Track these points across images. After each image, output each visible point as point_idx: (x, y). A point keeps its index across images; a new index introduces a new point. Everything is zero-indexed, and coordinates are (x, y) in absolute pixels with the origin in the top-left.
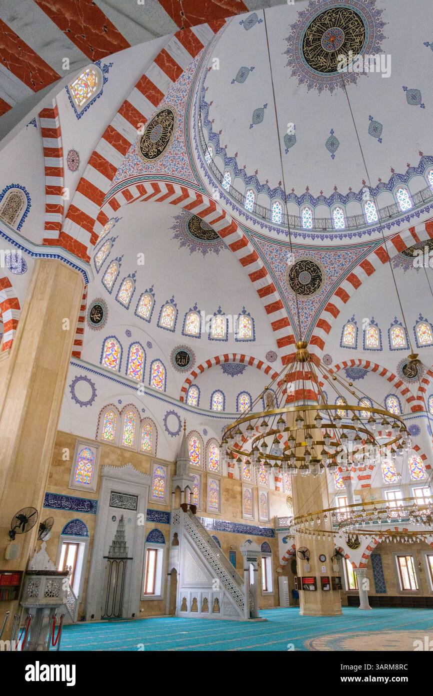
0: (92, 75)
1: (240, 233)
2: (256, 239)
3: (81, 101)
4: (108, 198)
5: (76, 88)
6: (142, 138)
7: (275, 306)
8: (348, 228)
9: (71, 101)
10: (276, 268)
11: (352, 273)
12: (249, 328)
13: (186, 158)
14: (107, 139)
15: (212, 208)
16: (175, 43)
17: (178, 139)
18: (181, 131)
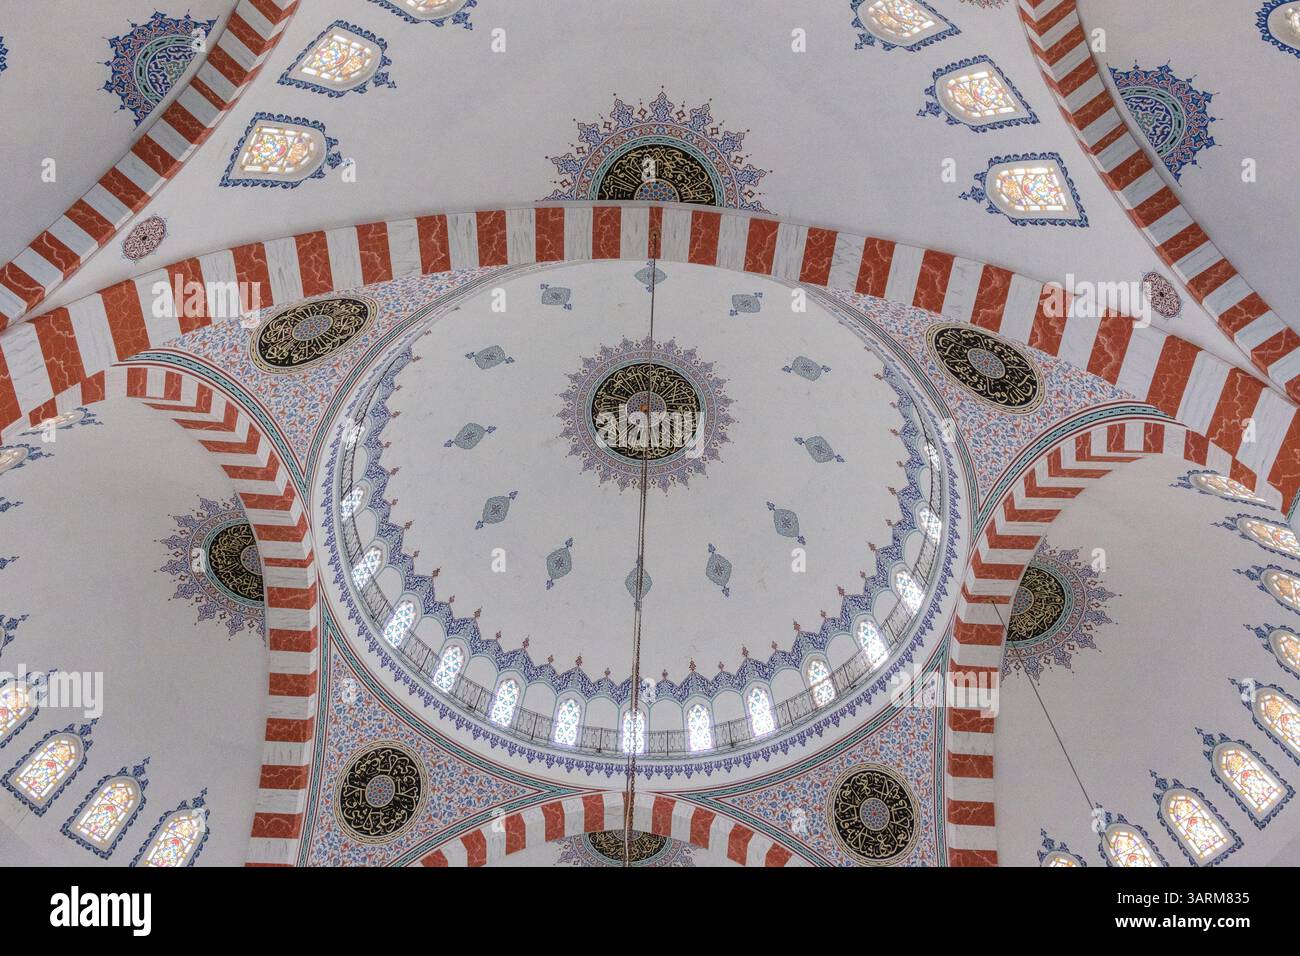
0: (306, 147)
1: (312, 618)
2: (334, 651)
3: (251, 164)
4: (137, 360)
5: (265, 138)
6: (285, 314)
7: (282, 824)
8: (514, 730)
9: (237, 148)
10: (336, 735)
11: (479, 830)
12: (184, 848)
13: (321, 410)
14: (237, 258)
15: (294, 534)
16: (470, 222)
17: (337, 365)
18: (353, 358)
